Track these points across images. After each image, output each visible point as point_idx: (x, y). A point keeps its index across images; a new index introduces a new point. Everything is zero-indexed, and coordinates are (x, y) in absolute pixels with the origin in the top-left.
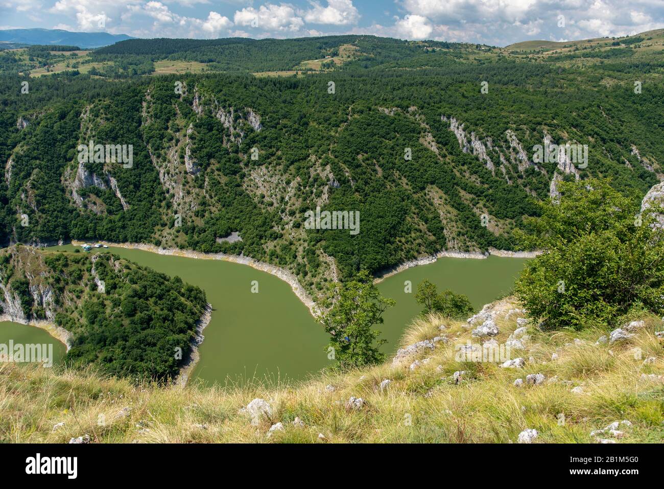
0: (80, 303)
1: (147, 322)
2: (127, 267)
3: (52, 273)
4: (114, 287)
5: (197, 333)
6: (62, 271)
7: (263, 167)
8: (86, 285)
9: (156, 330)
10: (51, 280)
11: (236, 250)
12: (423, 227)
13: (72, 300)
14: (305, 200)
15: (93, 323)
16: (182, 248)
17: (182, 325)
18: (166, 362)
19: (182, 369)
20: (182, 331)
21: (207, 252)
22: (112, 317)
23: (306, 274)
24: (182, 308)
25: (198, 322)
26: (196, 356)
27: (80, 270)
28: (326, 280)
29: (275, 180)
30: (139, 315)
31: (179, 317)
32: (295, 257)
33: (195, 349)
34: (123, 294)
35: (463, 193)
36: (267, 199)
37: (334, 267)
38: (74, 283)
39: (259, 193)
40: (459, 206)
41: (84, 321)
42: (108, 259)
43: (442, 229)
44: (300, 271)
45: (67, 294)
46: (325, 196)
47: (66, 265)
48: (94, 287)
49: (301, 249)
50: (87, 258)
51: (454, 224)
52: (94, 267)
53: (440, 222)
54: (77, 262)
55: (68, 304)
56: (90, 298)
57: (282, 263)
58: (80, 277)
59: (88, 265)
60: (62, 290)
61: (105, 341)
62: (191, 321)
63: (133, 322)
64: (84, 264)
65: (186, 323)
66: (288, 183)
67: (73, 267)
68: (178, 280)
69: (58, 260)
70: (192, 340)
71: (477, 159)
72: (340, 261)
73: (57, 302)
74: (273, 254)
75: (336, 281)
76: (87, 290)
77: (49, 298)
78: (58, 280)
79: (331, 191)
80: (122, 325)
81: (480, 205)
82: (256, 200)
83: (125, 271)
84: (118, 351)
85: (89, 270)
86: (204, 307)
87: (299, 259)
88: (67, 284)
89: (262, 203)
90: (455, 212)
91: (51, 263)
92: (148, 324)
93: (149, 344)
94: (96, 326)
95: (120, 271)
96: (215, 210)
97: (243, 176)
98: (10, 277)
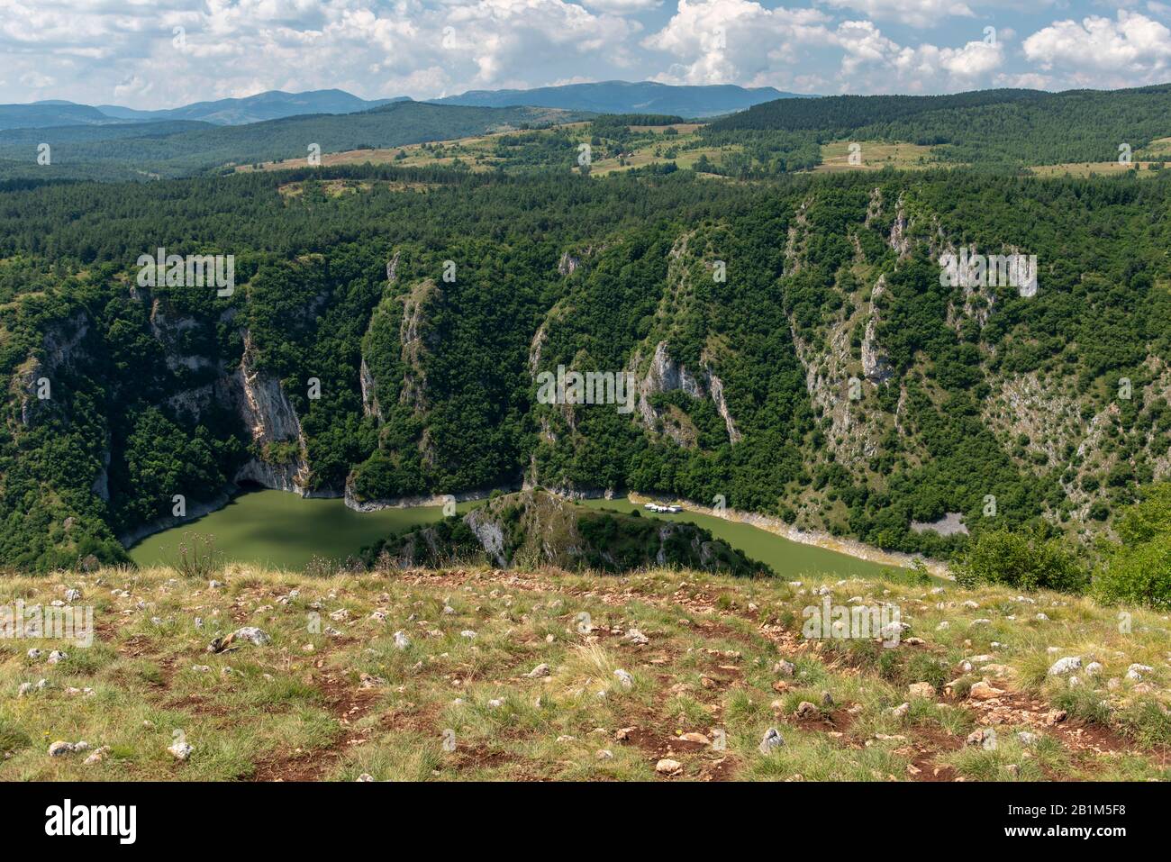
2: (723, 558)
3: (589, 549)
6: (605, 549)
7: (1032, 377)
11: (952, 551)
14: (1125, 457)
16: (837, 532)
21: (889, 548)
27: (637, 551)
29: (1057, 406)
36: (1034, 448)
39: (1016, 432)
42: (690, 537)
47: (614, 538)
50: (652, 530)
52: (662, 549)
54: (634, 534)
59: (651, 544)
64: (645, 539)
66: (1087, 416)
67: (626, 544)
69: (600, 526)
82: (1008, 448)
85: (654, 554)
89: (1022, 455)
91: (589, 530)
95: (709, 564)
96: (915, 461)
97: (984, 393)
98: (517, 546)
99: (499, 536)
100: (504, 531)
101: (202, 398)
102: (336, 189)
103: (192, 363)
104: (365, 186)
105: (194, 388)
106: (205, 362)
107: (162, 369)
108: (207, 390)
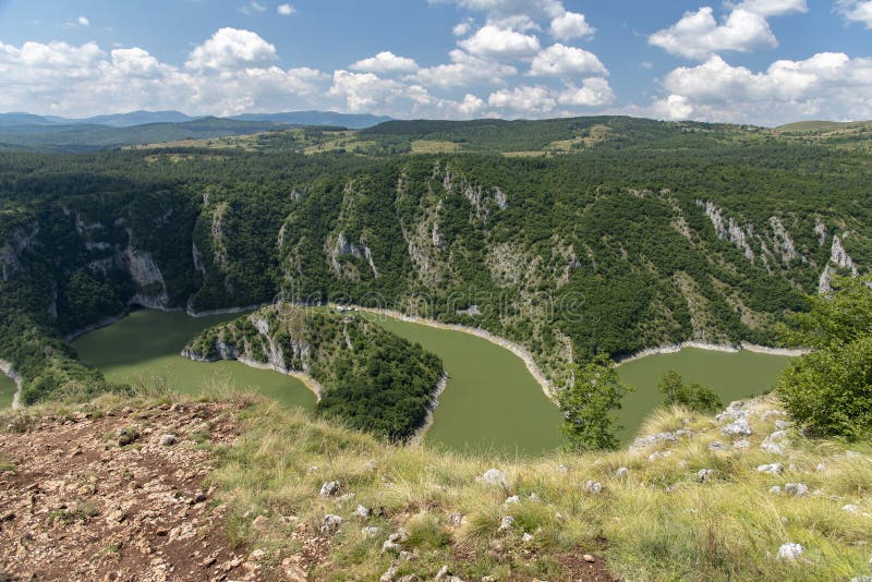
0: (332, 360)
1: (389, 383)
2: (375, 331)
3: (310, 330)
4: (362, 347)
5: (432, 398)
6: (318, 329)
7: (506, 245)
8: (338, 344)
9: (396, 391)
10: (309, 337)
12: (668, 313)
13: (325, 356)
14: (545, 278)
15: (341, 378)
17: (420, 389)
18: (403, 421)
19: (416, 431)
20: (419, 395)
22: (358, 375)
23: (540, 352)
24: (420, 373)
25: (434, 388)
26: (430, 419)
27: (334, 330)
28: (560, 360)
29: (516, 257)
30: (381, 376)
31: (417, 381)
32: (531, 334)
33: (429, 412)
34: (369, 354)
35: (715, 281)
36: (507, 276)
37: (569, 347)
38: (328, 340)
39: (499, 269)
40: (710, 295)
41: (333, 376)
42: (358, 321)
43: (689, 317)
44: (535, 348)
45: (321, 351)
46: (566, 276)
47: (322, 324)
48: (345, 346)
49: (537, 327)
50: (340, 319)
51: (703, 313)
52: (345, 328)
53: (687, 310)
54: (332, 322)
55: (322, 359)
56: (341, 355)
57: (518, 339)
58: (333, 336)
59: (340, 326)
60: (317, 346)
61: (351, 397)
62: (428, 386)
63: (376, 381)
64: (337, 324)
65: (423, 387)
66: (529, 261)
67: (329, 326)
68: (418, 346)
69: (316, 319)
70: (427, 404)
71: (734, 246)
72: (577, 342)
73: (312, 356)
74: (509, 329)
75: (571, 361)
76: (339, 348)
77: (305, 352)
78: (314, 337)
79: (572, 271)
80: (366, 383)
81: (735, 295)
82: (497, 276)
83: (372, 334)
84: (361, 407)
85: (341, 331)
86: (441, 374)
87: (535, 337)
88: (322, 341)
89: (503, 279)
90: (705, 301)
91: (310, 322)
92: (389, 385)
93: (388, 404)
94: (343, 382)
95: (368, 334)
96: (457, 283)
97: (486, 252)
98: (275, 331)
99: (266, 326)
100: (269, 323)
101: (107, 263)
102: (175, 159)
103: (101, 246)
104: (191, 157)
105: (102, 258)
106: (108, 245)
107: (84, 249)
108: (110, 260)
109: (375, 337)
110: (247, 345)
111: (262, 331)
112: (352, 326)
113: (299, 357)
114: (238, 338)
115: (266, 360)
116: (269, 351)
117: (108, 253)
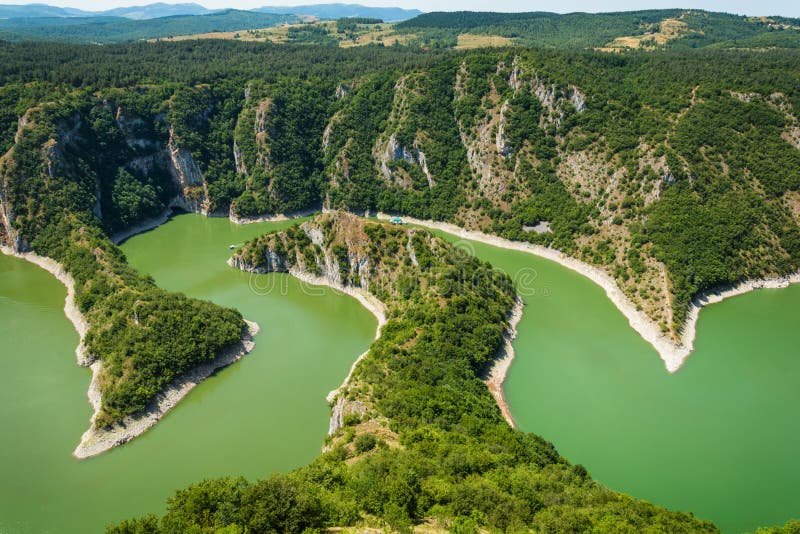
0: (395, 276)
1: (462, 307)
2: (443, 246)
3: (370, 242)
4: (429, 265)
5: (509, 325)
6: (379, 242)
7: (582, 153)
8: (401, 259)
9: (474, 315)
10: (368, 250)
11: (544, 241)
12: (775, 241)
13: (386, 271)
14: (630, 194)
15: (408, 298)
16: (486, 232)
17: (496, 315)
18: (482, 350)
19: (496, 362)
20: (495, 321)
21: (512, 240)
22: (428, 295)
23: (626, 278)
24: (495, 297)
25: (510, 314)
26: (510, 349)
27: (396, 243)
28: (653, 289)
29: (595, 168)
30: (454, 298)
31: (494, 307)
32: (614, 257)
33: (508, 342)
36: (583, 189)
37: (663, 275)
38: (390, 255)
39: (574, 181)
42: (425, 235)
44: (620, 274)
45: (382, 267)
46: (656, 192)
47: (383, 236)
48: (409, 262)
49: (621, 249)
50: (403, 232)
52: (410, 241)
54: (394, 234)
55: (382, 275)
56: (404, 272)
57: (597, 261)
58: (396, 250)
59: (403, 239)
60: (377, 260)
61: (423, 319)
62: (503, 311)
63: (449, 304)
64: (400, 237)
65: (499, 313)
66: (611, 173)
67: (390, 239)
69: (376, 230)
70: (505, 332)
72: (671, 270)
73: (372, 271)
74: (586, 251)
75: (665, 291)
76: (402, 264)
77: (365, 267)
78: (375, 251)
79: (663, 187)
80: (438, 306)
82: (570, 189)
83: (441, 250)
84: (437, 332)
85: (405, 244)
86: (515, 298)
87: (619, 260)
88: (383, 255)
89: (578, 193)
91: (370, 232)
92: (464, 309)
93: (465, 330)
94: (411, 302)
95: (436, 250)
96: (524, 196)
97: (557, 162)
98: (331, 241)
99: (321, 236)
100: (324, 233)
101: (148, 163)
103: (141, 143)
105: (143, 157)
106: (148, 143)
107: (125, 146)
108: (151, 158)
109: (444, 254)
110: (299, 256)
111: (315, 241)
112: (418, 240)
113: (357, 271)
114: (290, 248)
115: (319, 273)
116: (324, 263)
117: (149, 151)
